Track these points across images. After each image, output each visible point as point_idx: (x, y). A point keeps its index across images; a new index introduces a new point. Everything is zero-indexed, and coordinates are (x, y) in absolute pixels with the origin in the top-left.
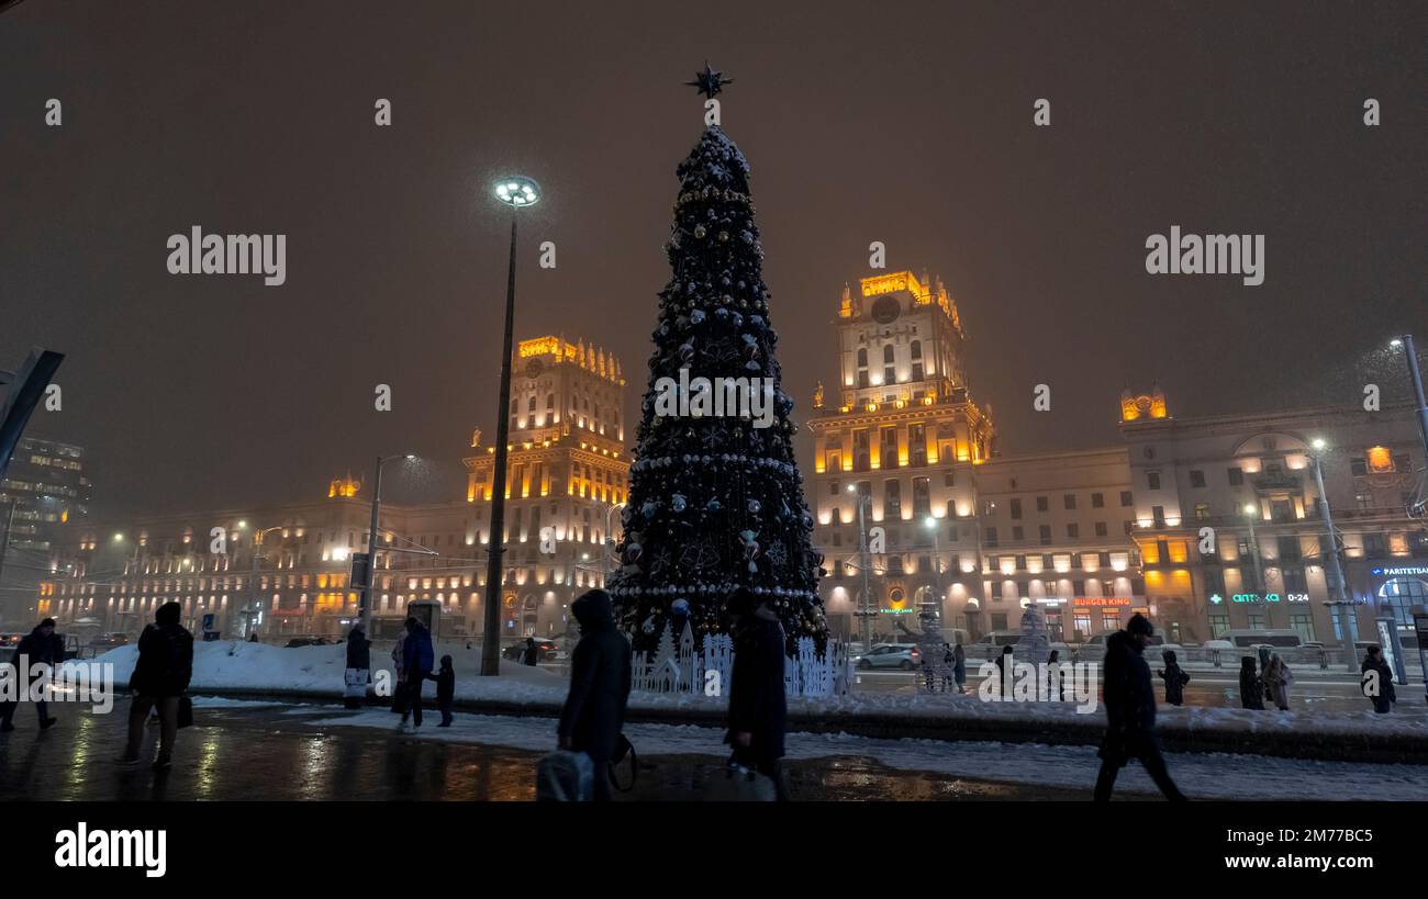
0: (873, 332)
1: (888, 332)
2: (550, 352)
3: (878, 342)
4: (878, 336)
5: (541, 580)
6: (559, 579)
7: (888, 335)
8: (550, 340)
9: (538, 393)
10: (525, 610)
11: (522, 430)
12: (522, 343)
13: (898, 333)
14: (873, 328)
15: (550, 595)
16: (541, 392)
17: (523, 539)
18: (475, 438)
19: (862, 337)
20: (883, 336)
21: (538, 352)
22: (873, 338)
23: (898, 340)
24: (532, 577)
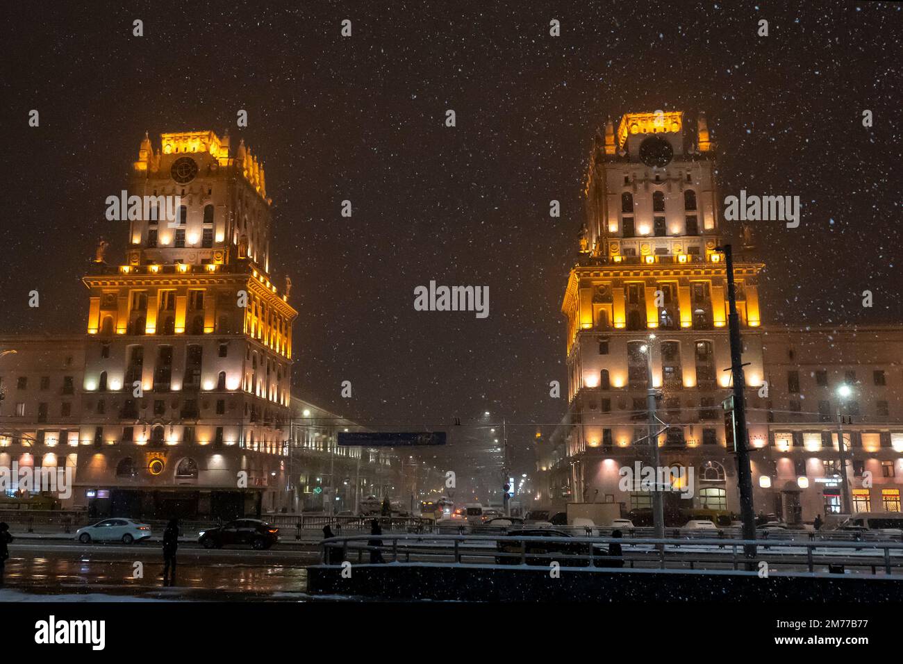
0: (640, 175)
1: (657, 177)
2: (208, 152)
3: (647, 187)
4: (647, 181)
5: (204, 439)
6: (230, 440)
7: (658, 180)
8: (209, 137)
9: (190, 202)
10: (177, 478)
11: (165, 247)
12: (166, 136)
13: (668, 180)
14: (639, 170)
15: (217, 460)
16: (196, 200)
17: (176, 387)
18: (101, 250)
19: (626, 179)
20: (653, 182)
21: (190, 149)
22: (641, 181)
23: (669, 188)
24: (189, 436)
